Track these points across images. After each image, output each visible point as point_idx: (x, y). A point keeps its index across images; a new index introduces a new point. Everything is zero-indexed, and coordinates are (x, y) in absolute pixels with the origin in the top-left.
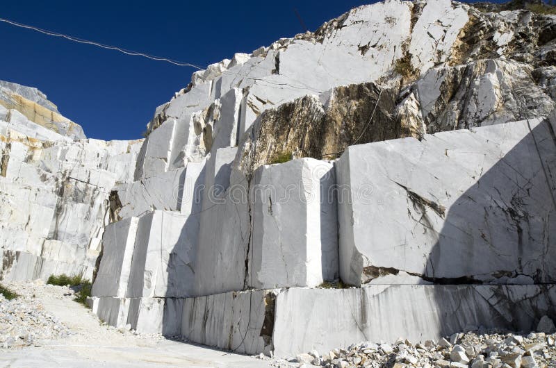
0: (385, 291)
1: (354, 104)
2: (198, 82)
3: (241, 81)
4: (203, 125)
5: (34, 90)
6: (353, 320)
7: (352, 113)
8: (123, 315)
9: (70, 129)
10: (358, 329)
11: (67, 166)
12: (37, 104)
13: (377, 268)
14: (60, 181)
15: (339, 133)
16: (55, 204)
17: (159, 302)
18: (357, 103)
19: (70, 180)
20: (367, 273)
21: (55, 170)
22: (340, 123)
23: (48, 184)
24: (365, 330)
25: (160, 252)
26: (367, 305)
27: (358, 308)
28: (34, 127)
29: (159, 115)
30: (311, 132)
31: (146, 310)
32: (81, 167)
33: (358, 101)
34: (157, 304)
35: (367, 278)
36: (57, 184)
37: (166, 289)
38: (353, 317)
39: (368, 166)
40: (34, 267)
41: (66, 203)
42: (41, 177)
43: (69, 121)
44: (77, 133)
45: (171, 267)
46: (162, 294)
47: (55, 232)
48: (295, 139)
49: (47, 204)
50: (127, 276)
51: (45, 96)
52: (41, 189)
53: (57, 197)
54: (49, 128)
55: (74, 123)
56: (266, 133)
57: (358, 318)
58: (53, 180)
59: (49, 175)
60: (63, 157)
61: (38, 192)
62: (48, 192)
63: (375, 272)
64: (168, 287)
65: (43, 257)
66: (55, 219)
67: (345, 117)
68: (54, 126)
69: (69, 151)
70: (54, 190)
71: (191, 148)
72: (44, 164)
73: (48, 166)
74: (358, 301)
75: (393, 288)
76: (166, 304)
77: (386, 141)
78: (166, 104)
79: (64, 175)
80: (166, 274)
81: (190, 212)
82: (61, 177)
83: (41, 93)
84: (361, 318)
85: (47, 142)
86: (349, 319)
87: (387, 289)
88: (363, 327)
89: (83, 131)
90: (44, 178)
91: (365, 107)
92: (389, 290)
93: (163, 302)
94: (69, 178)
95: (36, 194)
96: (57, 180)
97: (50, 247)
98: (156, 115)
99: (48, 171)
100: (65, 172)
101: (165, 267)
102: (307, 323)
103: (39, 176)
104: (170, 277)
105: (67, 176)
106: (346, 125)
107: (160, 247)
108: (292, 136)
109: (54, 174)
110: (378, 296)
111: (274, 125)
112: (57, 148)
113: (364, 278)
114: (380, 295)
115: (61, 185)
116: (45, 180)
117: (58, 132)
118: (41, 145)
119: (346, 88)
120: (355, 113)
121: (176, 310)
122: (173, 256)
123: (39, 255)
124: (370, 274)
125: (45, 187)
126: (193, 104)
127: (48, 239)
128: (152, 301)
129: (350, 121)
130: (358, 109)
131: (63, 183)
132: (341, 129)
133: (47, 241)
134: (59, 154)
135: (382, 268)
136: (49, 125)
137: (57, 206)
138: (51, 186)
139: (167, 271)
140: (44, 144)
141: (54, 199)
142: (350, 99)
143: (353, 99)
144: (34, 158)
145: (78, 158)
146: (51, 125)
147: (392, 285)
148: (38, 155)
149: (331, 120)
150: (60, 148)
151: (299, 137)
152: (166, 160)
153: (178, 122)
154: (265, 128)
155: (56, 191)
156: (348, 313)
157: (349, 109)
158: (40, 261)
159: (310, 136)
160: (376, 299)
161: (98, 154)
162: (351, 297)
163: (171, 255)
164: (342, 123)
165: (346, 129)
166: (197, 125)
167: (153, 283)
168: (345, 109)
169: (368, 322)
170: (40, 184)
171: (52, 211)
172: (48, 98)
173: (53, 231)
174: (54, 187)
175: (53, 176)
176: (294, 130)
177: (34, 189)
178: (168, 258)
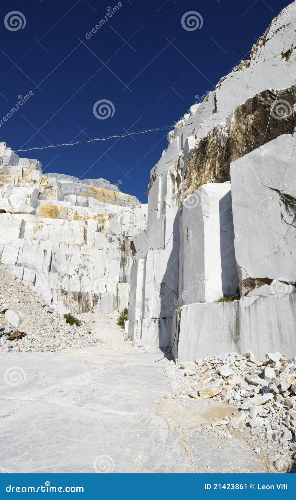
0: (255, 302)
1: (250, 119)
2: (171, 142)
3: (194, 129)
4: (176, 176)
5: (101, 180)
6: (230, 332)
7: (250, 128)
8: (137, 333)
9: (128, 201)
10: (233, 341)
11: (125, 228)
12: (104, 190)
13: (254, 280)
14: (122, 240)
15: (242, 150)
16: (120, 257)
17: (155, 322)
18: (253, 116)
19: (129, 238)
20: (246, 285)
21: (118, 233)
22: (241, 142)
23: (114, 244)
24: (239, 341)
25: (154, 282)
26: (240, 317)
27: (233, 321)
28: (104, 206)
29: (153, 176)
30: (219, 159)
31: (146, 328)
32: (134, 227)
33: (254, 114)
34: (153, 323)
35: (246, 290)
36: (120, 243)
37: (159, 311)
38: (230, 329)
39: (246, 178)
40: (112, 304)
41: (127, 255)
42: (109, 240)
43: (127, 195)
44: (134, 202)
45: (162, 294)
46: (157, 315)
47: (124, 277)
48: (211, 168)
49: (115, 258)
50: (140, 304)
51: (108, 182)
52: (109, 248)
53: (121, 252)
54: (114, 204)
55: (130, 196)
56: (190, 170)
57: (234, 330)
58: (117, 241)
59: (114, 238)
60: (121, 223)
61: (108, 251)
62: (114, 250)
63: (252, 283)
64: (161, 309)
65: (118, 295)
66: (122, 268)
67: (244, 134)
68: (118, 201)
69: (124, 218)
70: (119, 247)
71: (170, 196)
72: (111, 231)
73: (114, 232)
74: (234, 314)
75: (262, 299)
76: (159, 323)
77: (261, 147)
78: (155, 166)
79: (124, 235)
80: (160, 299)
81: (172, 249)
82: (122, 237)
83: (105, 180)
84: (235, 330)
85: (111, 214)
86: (226, 332)
87: (257, 299)
88: (237, 338)
89: (138, 200)
90: (111, 240)
91: (261, 117)
92: (258, 301)
93: (157, 322)
94: (127, 237)
95: (107, 253)
96: (119, 240)
97: (122, 288)
98: (151, 177)
99: (114, 235)
100: (124, 233)
101: (158, 294)
102: (199, 334)
103: (107, 239)
104: (162, 302)
105: (126, 235)
106: (247, 141)
107: (153, 279)
108: (208, 167)
109: (118, 236)
110: (249, 307)
111: (196, 161)
112: (117, 217)
113: (244, 290)
114: (251, 307)
115: (122, 243)
116: (112, 242)
117: (121, 205)
118: (108, 217)
119: (243, 106)
120: (253, 127)
121: (166, 328)
122: (163, 285)
123: (115, 295)
124: (248, 286)
125: (113, 246)
126: (170, 160)
127: (120, 282)
128: (150, 321)
129: (249, 137)
130: (255, 122)
131: (124, 241)
132: (242, 147)
133: (119, 284)
134: (119, 221)
135: (258, 279)
136: (114, 202)
137: (122, 258)
138: (116, 245)
139: (160, 297)
140: (109, 216)
141: (118, 254)
142: (246, 115)
143: (249, 113)
144: (105, 227)
145: (131, 221)
146: (116, 201)
147: (261, 296)
148: (107, 225)
149: (234, 141)
150: (119, 216)
151: (213, 166)
152: (157, 210)
153: (162, 178)
154: (189, 166)
155: (120, 248)
156: (226, 325)
157: (246, 125)
158: (116, 298)
159: (219, 162)
160: (247, 310)
161: (145, 215)
162: (229, 310)
163: (161, 284)
164: (243, 141)
165: (247, 146)
166: (172, 176)
167: (151, 308)
168: (243, 127)
169: (241, 334)
170: (109, 245)
171: (119, 263)
172: (111, 183)
173: (122, 276)
174: (118, 245)
175: (116, 238)
176: (209, 160)
177: (105, 249)
178: (160, 287)
